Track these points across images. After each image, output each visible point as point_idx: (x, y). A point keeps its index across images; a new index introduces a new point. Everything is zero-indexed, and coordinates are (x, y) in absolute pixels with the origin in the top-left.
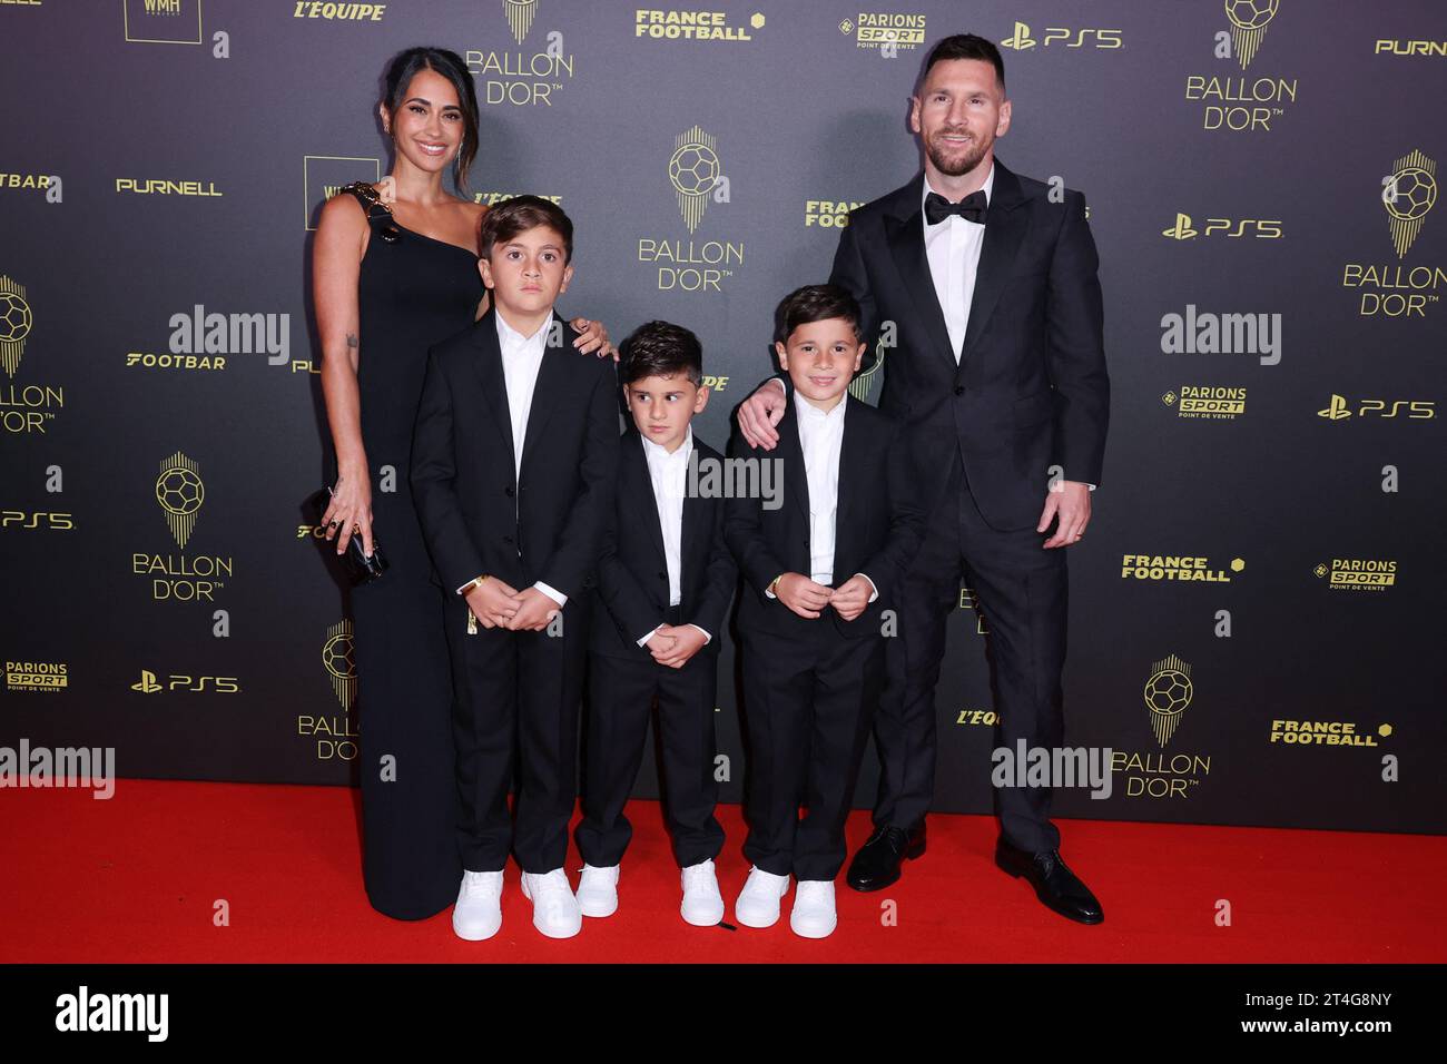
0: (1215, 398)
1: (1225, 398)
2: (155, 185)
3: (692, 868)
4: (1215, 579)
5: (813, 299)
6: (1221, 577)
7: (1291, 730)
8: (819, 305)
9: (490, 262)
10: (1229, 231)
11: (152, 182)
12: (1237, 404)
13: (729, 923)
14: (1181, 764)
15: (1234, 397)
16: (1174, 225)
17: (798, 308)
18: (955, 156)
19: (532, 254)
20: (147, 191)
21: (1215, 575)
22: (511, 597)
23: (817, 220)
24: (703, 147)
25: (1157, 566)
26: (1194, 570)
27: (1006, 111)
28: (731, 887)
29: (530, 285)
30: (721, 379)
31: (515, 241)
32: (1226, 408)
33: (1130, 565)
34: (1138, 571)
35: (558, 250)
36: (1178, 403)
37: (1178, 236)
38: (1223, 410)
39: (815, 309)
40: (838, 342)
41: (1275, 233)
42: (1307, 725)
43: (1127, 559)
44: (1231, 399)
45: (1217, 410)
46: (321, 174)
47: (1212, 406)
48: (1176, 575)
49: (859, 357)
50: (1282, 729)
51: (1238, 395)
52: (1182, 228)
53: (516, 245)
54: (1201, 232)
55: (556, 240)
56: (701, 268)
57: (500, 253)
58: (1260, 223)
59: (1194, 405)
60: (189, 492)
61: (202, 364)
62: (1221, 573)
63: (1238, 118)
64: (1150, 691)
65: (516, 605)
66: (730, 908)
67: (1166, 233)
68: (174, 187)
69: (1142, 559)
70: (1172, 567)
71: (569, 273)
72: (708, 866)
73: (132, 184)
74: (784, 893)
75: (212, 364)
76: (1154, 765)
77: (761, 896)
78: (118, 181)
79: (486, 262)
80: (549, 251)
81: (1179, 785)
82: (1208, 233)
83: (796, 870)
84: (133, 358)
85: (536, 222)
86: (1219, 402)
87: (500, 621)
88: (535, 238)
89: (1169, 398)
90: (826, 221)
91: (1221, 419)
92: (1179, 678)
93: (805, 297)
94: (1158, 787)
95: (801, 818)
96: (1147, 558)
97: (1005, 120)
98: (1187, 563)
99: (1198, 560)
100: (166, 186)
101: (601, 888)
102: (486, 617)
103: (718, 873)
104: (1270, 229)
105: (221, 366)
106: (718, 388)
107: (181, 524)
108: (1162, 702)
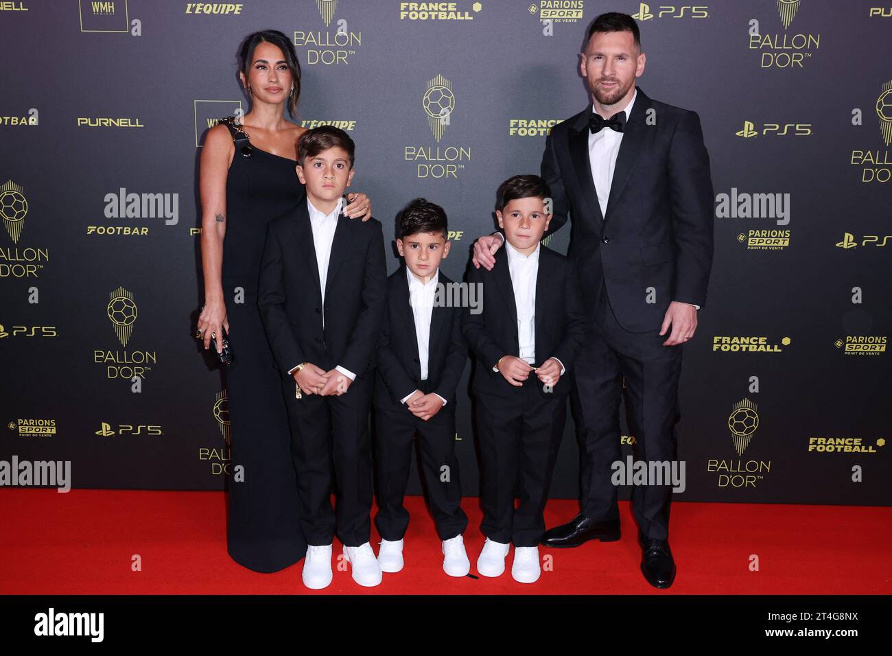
0: (771, 237)
1: (777, 237)
2: (102, 121)
3: (449, 540)
4: (772, 350)
5: (521, 184)
6: (776, 349)
7: (822, 443)
8: (524, 188)
9: (303, 168)
10: (778, 131)
11: (100, 119)
12: (784, 240)
13: (473, 575)
14: (752, 466)
15: (783, 236)
16: (743, 129)
17: (511, 190)
18: (608, 94)
19: (329, 165)
20: (97, 125)
21: (772, 348)
22: (321, 376)
23: (517, 132)
24: (444, 87)
25: (736, 343)
26: (758, 345)
27: (642, 60)
28: (474, 552)
29: (328, 184)
30: (458, 233)
31: (319, 156)
32: (777, 243)
33: (718, 343)
34: (724, 346)
35: (345, 161)
36: (747, 241)
37: (746, 136)
38: (776, 244)
39: (521, 191)
40: (535, 212)
41: (807, 132)
42: (831, 440)
43: (716, 339)
44: (781, 237)
45: (772, 245)
46: (205, 112)
47: (769, 242)
48: (747, 348)
49: (548, 223)
50: (815, 443)
51: (785, 234)
52: (748, 130)
53: (320, 159)
54: (760, 132)
55: (344, 155)
56: (444, 164)
57: (310, 163)
58: (797, 126)
59: (757, 241)
60: (128, 311)
61: (134, 232)
62: (776, 347)
63: (783, 60)
64: (732, 421)
65: (325, 380)
66: (474, 565)
67: (738, 134)
68: (114, 122)
69: (726, 339)
70: (744, 343)
71: (352, 174)
72: (459, 539)
73: (88, 121)
74: (506, 554)
75: (140, 232)
76: (735, 467)
77: (493, 556)
78: (79, 119)
79: (301, 167)
80: (340, 162)
81: (750, 479)
82: (764, 133)
83: (514, 540)
84: (91, 229)
85: (332, 145)
86: (773, 240)
87: (315, 390)
88: (331, 155)
89: (741, 238)
90: (523, 132)
91: (775, 250)
92: (750, 413)
93: (516, 182)
94: (738, 481)
95: (516, 507)
96: (729, 338)
97: (641, 66)
98: (754, 341)
99: (761, 339)
100: (109, 122)
101: (392, 554)
102: (307, 388)
103: (465, 542)
104: (804, 130)
105: (145, 233)
106: (456, 239)
107: (124, 331)
108: (739, 428)
